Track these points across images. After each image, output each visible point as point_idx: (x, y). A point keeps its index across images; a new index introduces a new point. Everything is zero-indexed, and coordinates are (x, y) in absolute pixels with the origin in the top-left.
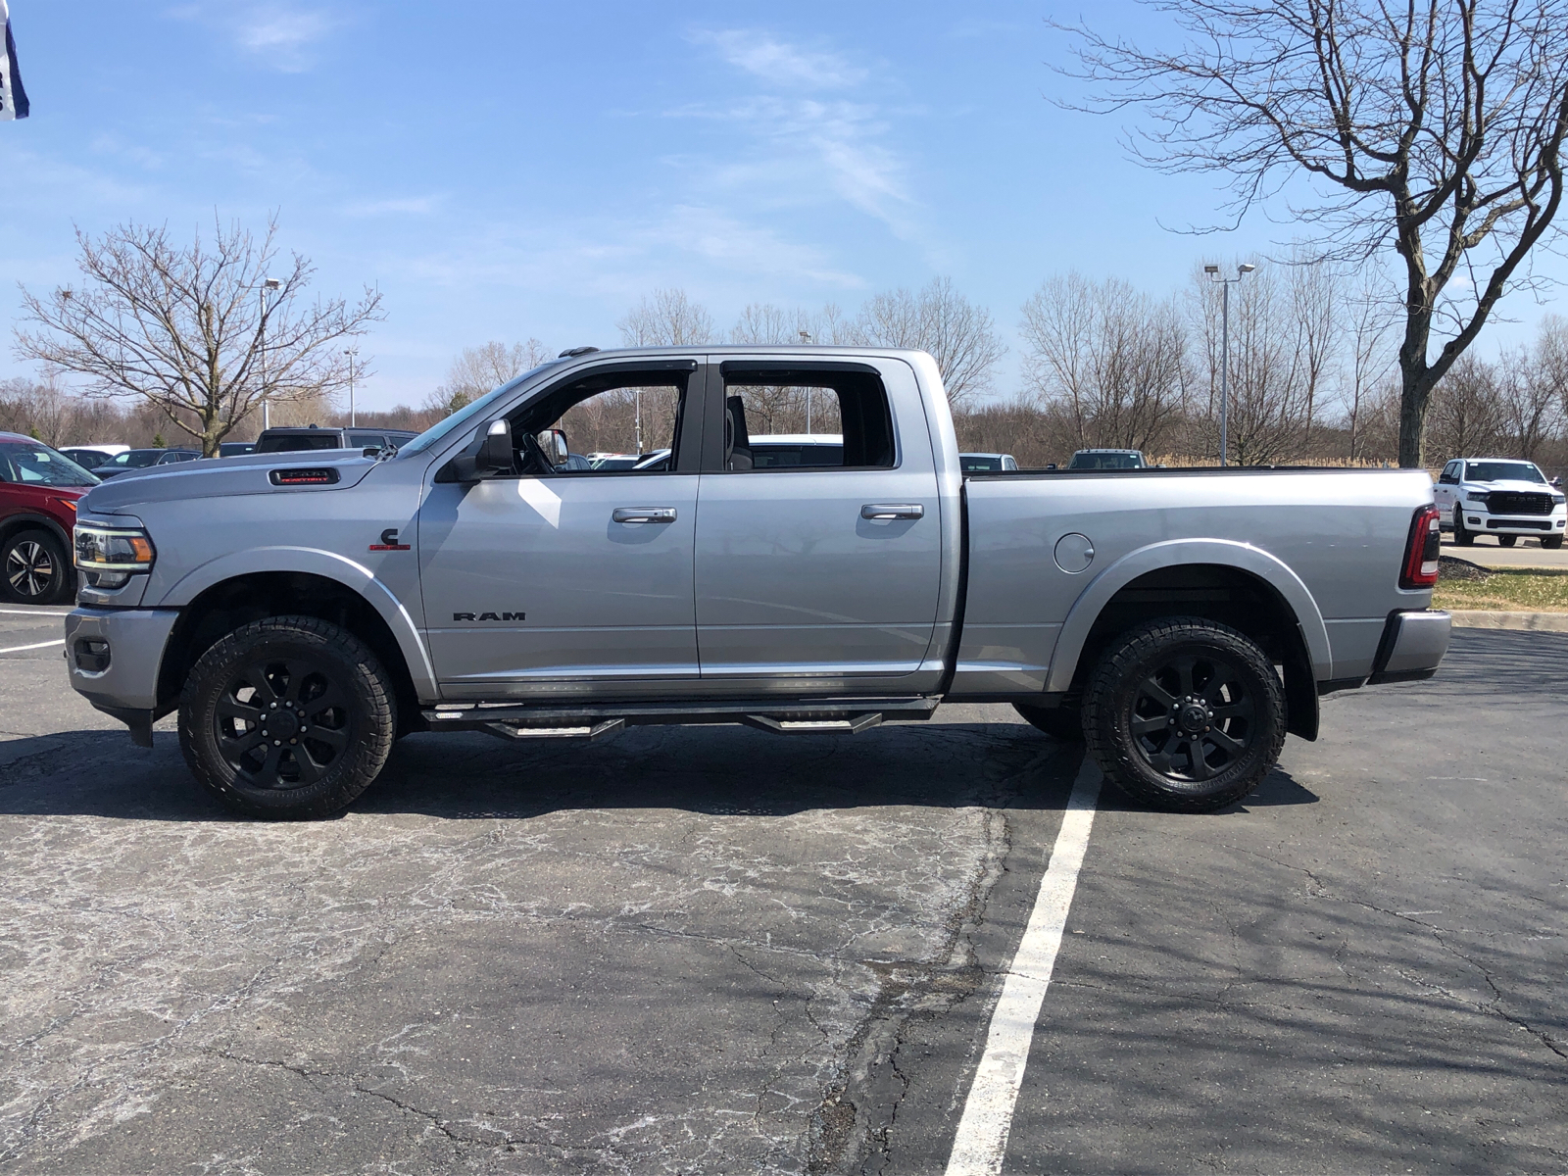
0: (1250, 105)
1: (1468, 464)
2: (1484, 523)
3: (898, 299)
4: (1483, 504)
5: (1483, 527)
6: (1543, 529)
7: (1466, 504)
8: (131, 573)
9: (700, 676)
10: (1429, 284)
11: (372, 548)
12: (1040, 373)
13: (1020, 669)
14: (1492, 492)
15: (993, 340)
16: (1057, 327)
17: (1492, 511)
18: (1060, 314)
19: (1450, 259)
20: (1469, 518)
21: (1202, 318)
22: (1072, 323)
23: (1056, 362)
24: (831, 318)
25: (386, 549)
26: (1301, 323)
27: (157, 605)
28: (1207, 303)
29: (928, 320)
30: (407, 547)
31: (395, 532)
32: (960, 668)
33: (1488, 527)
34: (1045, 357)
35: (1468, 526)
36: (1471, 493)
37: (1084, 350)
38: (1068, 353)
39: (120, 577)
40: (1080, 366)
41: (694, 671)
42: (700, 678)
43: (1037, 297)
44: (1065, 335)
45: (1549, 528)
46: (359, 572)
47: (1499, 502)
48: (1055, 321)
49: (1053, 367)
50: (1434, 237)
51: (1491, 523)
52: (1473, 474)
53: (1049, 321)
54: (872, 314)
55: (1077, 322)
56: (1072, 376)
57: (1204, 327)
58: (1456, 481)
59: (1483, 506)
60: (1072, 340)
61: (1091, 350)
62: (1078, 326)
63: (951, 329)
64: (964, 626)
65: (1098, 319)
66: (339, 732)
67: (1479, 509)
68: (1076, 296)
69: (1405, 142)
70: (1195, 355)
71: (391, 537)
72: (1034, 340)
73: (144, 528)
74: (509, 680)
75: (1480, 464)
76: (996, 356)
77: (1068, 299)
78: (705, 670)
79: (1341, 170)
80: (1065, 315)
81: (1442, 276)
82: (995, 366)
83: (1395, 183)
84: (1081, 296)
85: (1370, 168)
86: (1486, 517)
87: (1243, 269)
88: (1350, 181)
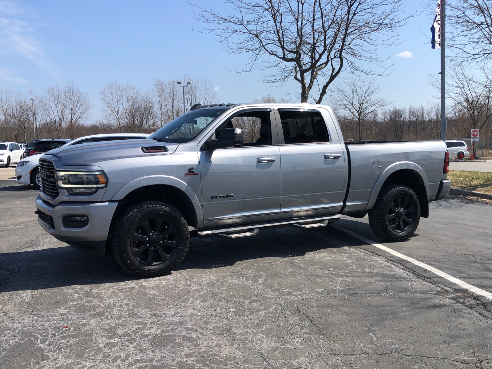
0: (252, 34)
3: (55, 88)
8: (97, 189)
9: (281, 212)
10: (307, 89)
11: (186, 174)
12: (107, 114)
13: (361, 203)
15: (89, 103)
16: (112, 99)
18: (112, 94)
19: (312, 82)
21: (157, 97)
22: (116, 98)
23: (112, 110)
24: (31, 94)
25: (191, 174)
26: (187, 100)
27: (109, 200)
28: (159, 93)
29: (66, 96)
30: (197, 174)
31: (193, 169)
32: (348, 204)
34: (108, 109)
37: (121, 107)
38: (116, 108)
39: (94, 190)
40: (120, 112)
41: (279, 211)
42: (281, 213)
43: (105, 89)
44: (114, 102)
46: (181, 183)
48: (111, 97)
49: (110, 112)
50: (307, 77)
53: (109, 97)
54: (46, 93)
55: (118, 98)
56: (117, 115)
57: (158, 100)
60: (117, 103)
61: (124, 107)
62: (118, 99)
63: (75, 99)
64: (350, 191)
65: (125, 97)
66: (174, 242)
68: (117, 89)
69: (299, 48)
70: (156, 109)
71: (192, 170)
72: (104, 103)
73: (103, 170)
74: (220, 219)
76: (90, 108)
77: (115, 90)
78: (283, 210)
79: (281, 55)
80: (114, 95)
81: (310, 87)
82: (90, 111)
83: (297, 60)
84: (119, 89)
85: (290, 56)
87: (188, 83)
88: (284, 58)
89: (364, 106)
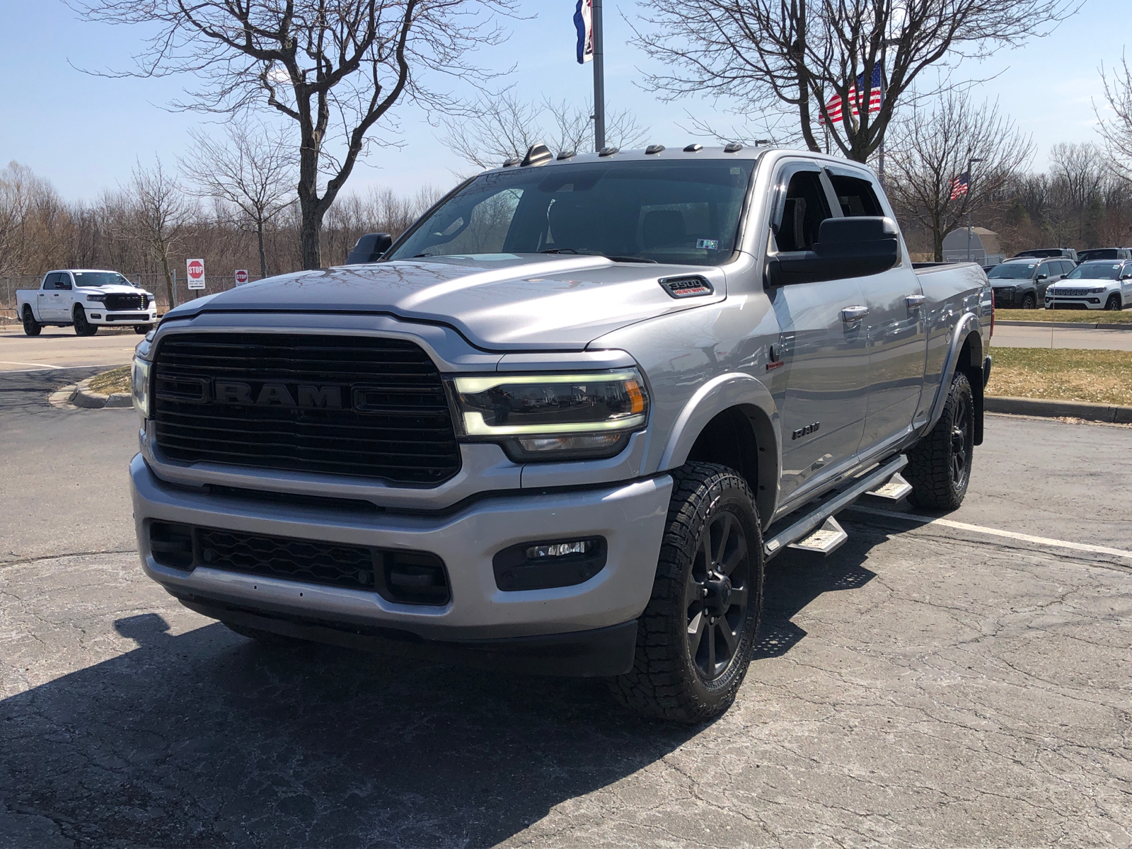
1: (74, 274)
2: (104, 318)
4: (101, 303)
5: (103, 321)
6: (144, 320)
7: (86, 304)
10: (316, 134)
14: (107, 294)
17: (109, 308)
19: (324, 118)
20: (91, 315)
33: (107, 320)
35: (91, 321)
36: (90, 296)
45: (148, 319)
47: (113, 301)
51: (109, 318)
52: (83, 281)
58: (69, 287)
59: (101, 305)
67: (100, 308)
75: (82, 273)
81: (321, 128)
86: (105, 313)
89: (270, 189)
